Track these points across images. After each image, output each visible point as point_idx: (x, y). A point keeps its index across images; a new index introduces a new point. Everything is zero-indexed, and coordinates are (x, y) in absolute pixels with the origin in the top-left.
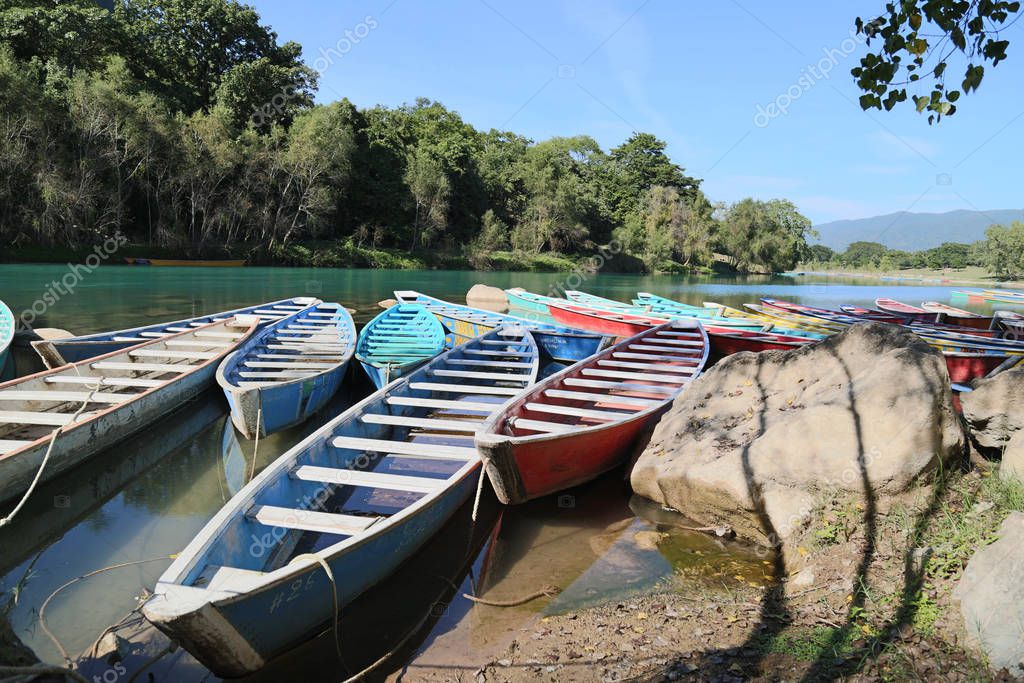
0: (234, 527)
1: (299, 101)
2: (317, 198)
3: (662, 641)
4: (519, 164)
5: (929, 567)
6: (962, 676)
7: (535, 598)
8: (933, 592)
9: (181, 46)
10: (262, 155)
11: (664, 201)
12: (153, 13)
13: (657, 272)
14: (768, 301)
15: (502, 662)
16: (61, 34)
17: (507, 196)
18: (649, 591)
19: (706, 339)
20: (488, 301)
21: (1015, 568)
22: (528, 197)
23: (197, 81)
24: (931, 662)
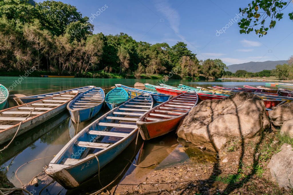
0: (72, 147)
1: (88, 33)
2: (94, 60)
3: (187, 177)
4: (148, 51)
5: (260, 158)
6: (271, 189)
7: (152, 165)
8: (262, 165)
9: (55, 17)
10: (79, 48)
11: (186, 60)
12: (47, 7)
13: (184, 79)
14: (214, 86)
15: (144, 183)
16: (20, 13)
17: (145, 59)
18: (183, 163)
19: (197, 96)
20: (140, 87)
21: (285, 159)
22: (150, 59)
23: (60, 27)
24: (262, 185)
